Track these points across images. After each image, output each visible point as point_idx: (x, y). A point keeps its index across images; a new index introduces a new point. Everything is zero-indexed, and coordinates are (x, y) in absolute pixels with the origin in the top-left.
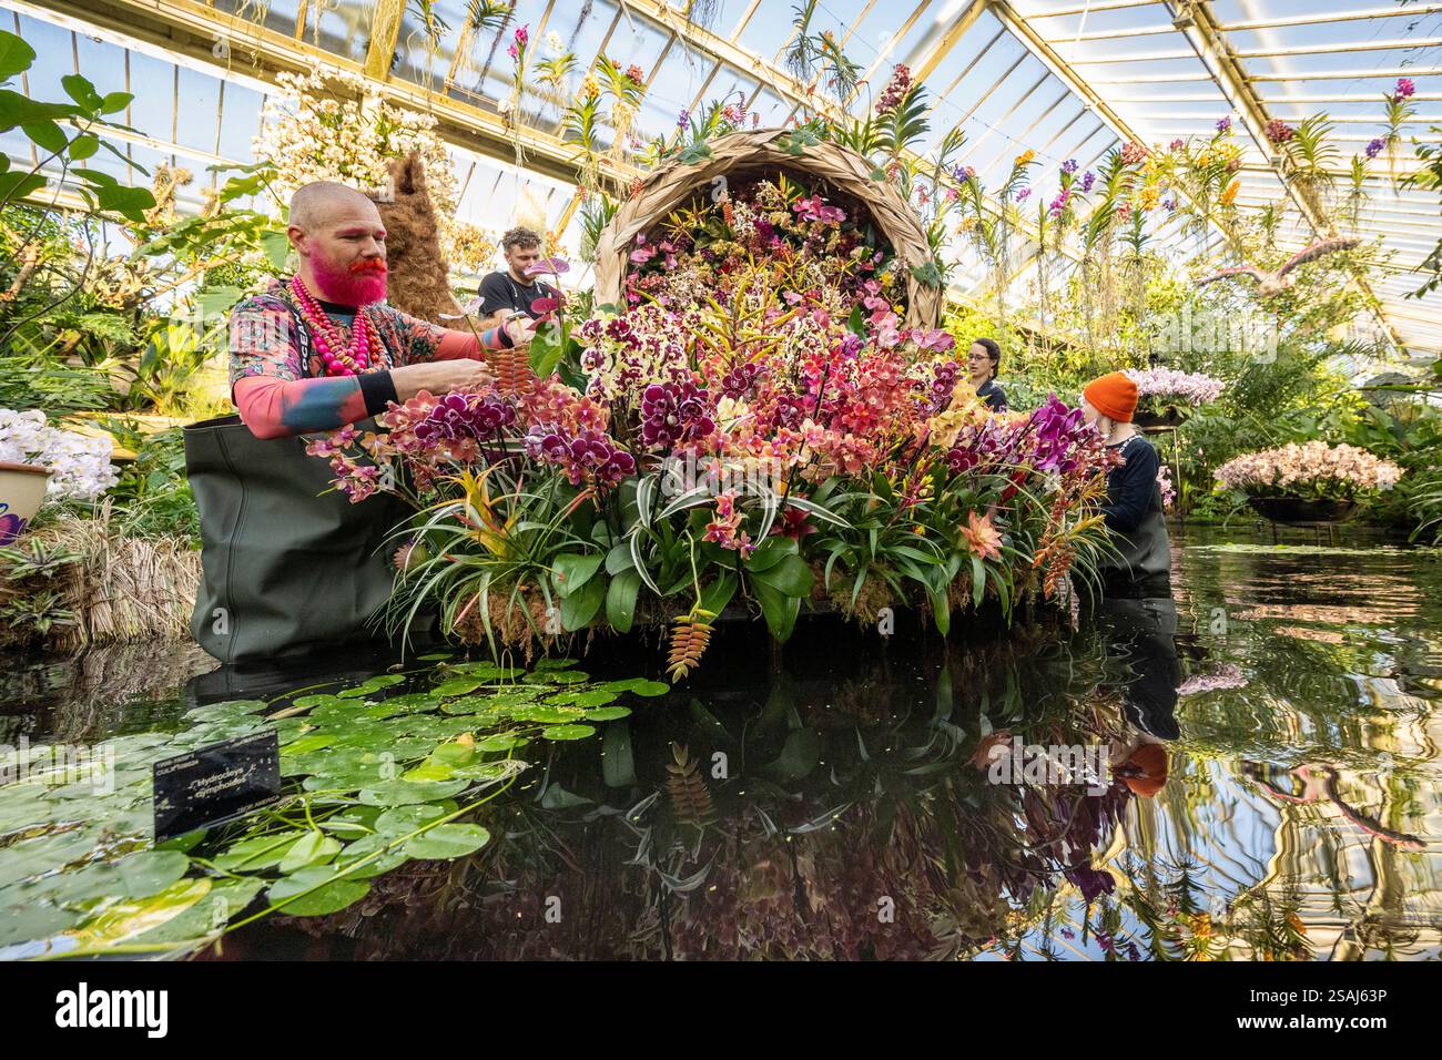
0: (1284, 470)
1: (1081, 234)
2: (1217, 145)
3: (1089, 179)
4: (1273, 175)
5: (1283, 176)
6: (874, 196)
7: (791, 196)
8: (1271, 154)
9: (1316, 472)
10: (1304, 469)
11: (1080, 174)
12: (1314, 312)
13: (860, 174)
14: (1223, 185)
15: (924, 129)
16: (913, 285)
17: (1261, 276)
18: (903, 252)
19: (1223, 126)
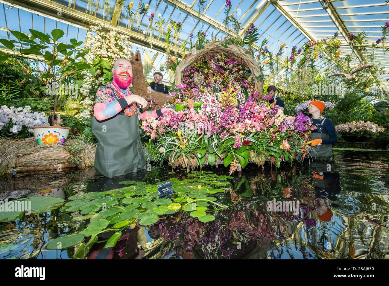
0: (353, 128)
1: (297, 65)
2: (334, 40)
3: (300, 51)
4: (349, 47)
5: (352, 47)
6: (246, 58)
7: (224, 58)
8: (349, 41)
9: (361, 129)
10: (357, 128)
11: (297, 49)
12: (360, 84)
13: (242, 52)
14: (336, 51)
15: (258, 40)
16: (256, 81)
17: (346, 75)
18: (253, 72)
19: (336, 35)
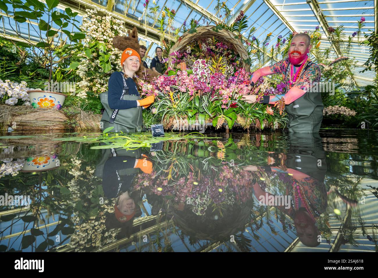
0: (328, 112)
1: (282, 54)
2: (315, 33)
3: (284, 41)
4: (328, 41)
5: (331, 42)
6: (235, 42)
7: (215, 42)
8: (328, 36)
9: (336, 112)
10: (333, 112)
11: (282, 39)
12: (337, 76)
13: (232, 37)
14: (316, 43)
15: (247, 27)
16: (244, 64)
17: (324, 66)
18: (242, 56)
19: (317, 28)
